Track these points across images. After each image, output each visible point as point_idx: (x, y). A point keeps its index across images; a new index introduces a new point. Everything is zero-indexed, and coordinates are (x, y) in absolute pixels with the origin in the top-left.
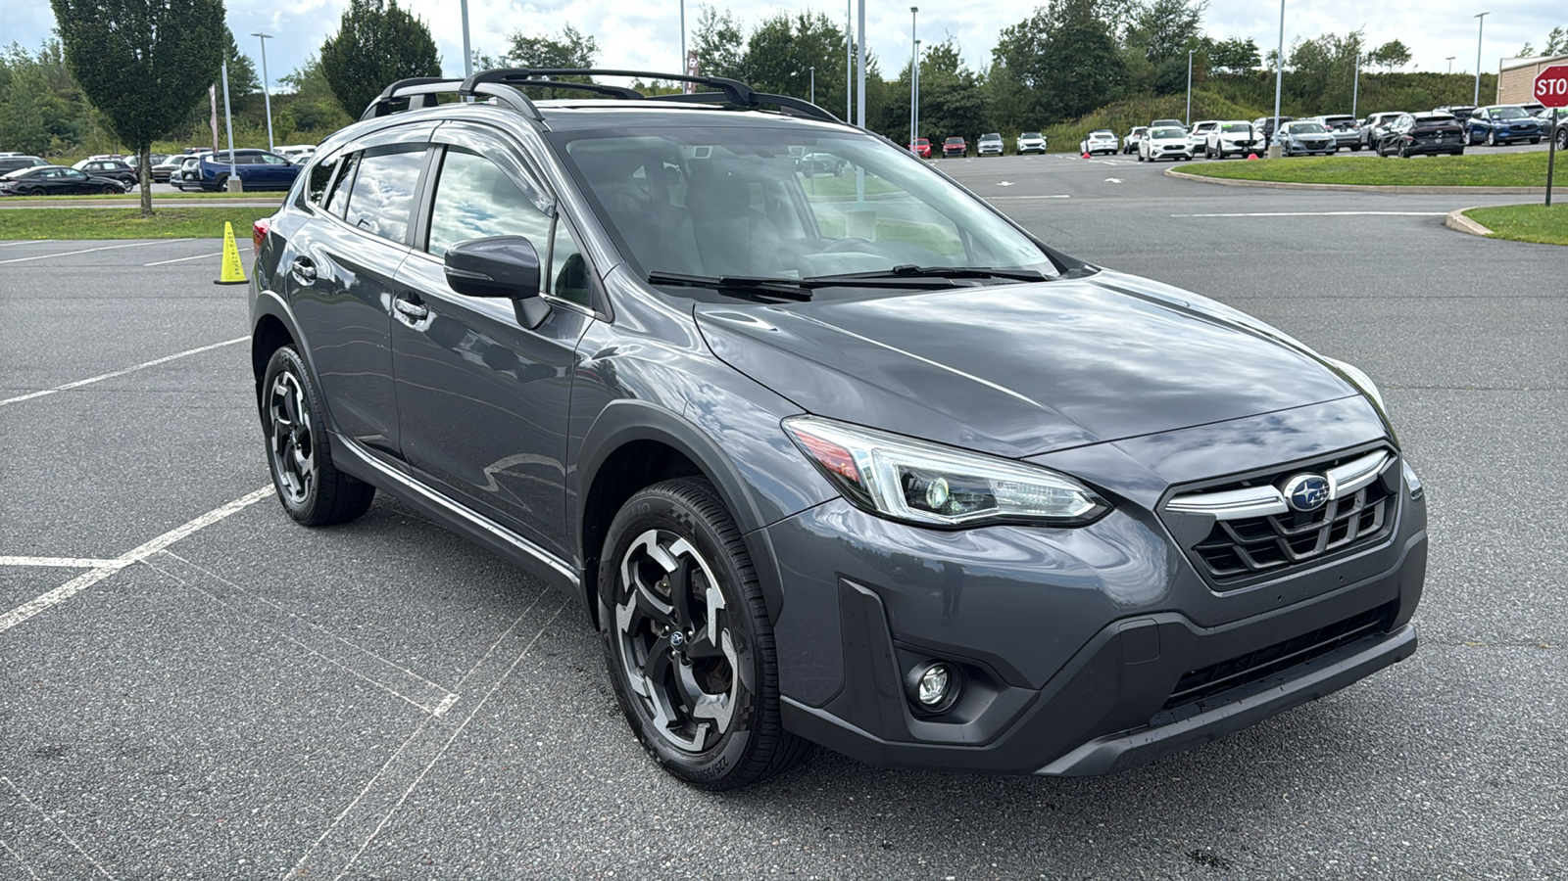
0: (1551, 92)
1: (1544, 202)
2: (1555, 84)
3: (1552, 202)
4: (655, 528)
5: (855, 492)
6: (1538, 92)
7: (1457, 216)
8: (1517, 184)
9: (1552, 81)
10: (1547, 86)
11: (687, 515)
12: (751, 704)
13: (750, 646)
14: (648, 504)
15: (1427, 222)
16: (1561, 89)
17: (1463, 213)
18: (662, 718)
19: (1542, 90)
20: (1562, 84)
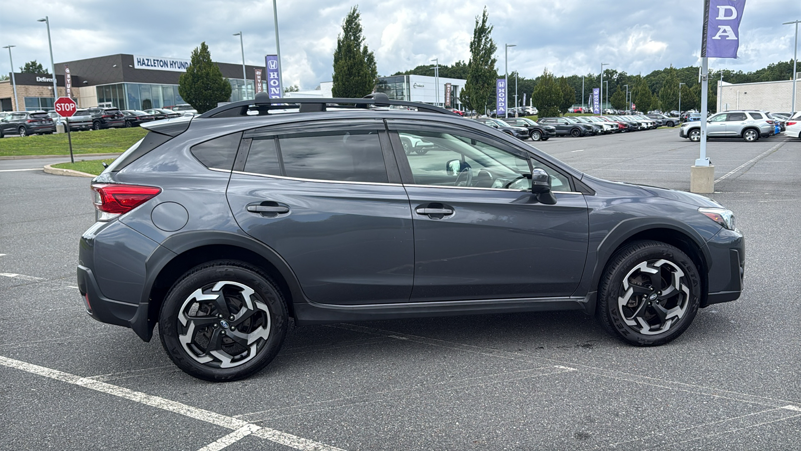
0: (63, 110)
1: (71, 161)
2: (64, 106)
3: (74, 161)
6: (57, 109)
7: (48, 167)
9: (63, 105)
10: (61, 106)
16: (68, 108)
17: (52, 166)
19: (59, 109)
20: (67, 106)
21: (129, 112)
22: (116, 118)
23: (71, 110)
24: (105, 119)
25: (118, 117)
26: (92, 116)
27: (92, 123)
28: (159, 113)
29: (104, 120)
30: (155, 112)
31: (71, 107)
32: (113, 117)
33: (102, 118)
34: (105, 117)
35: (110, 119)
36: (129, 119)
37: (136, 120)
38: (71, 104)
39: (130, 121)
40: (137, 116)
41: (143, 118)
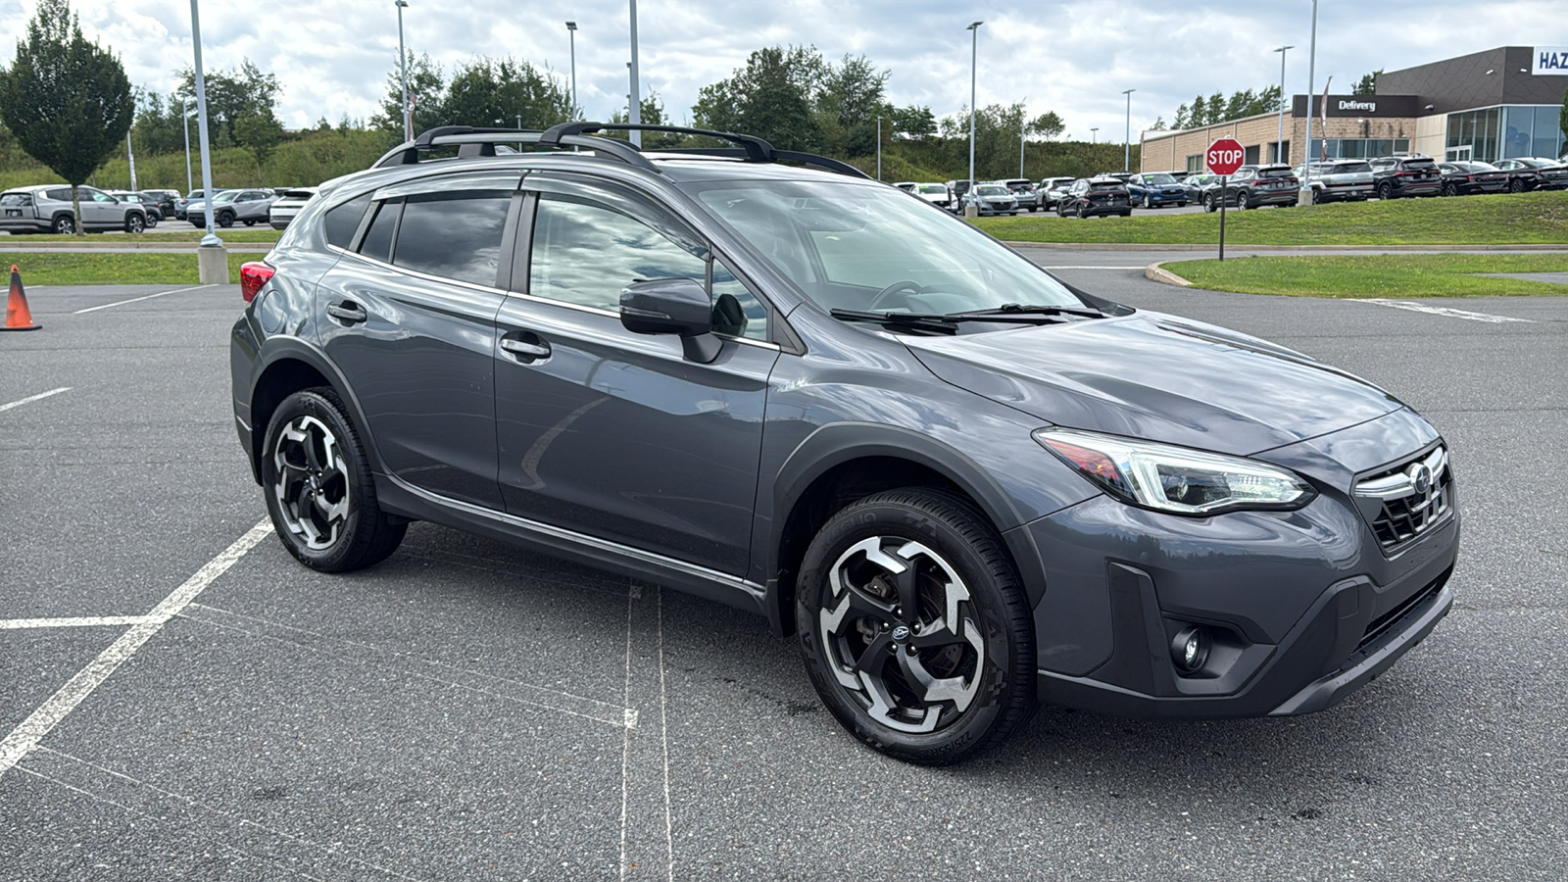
0: (1221, 162)
1: (1218, 257)
2: (1223, 155)
3: (1225, 257)
4: (879, 536)
5: (1116, 487)
6: (1210, 162)
7: (1154, 267)
8: (1181, 242)
9: (1221, 152)
10: (1217, 156)
11: (925, 520)
12: (1003, 681)
13: (1003, 630)
14: (873, 515)
15: (1130, 274)
16: (1228, 160)
17: (1159, 266)
18: (879, 708)
19: (1213, 160)
20: (1229, 155)
21: (1456, 165)
22: (1423, 177)
23: (1235, 162)
24: (1400, 179)
25: (1429, 175)
26: (1375, 174)
27: (1372, 187)
28: (1523, 166)
29: (1400, 182)
30: (1516, 165)
31: (1236, 157)
32: (1417, 174)
33: (1396, 177)
34: (1400, 175)
35: (1411, 179)
36: (1454, 179)
37: (1468, 181)
38: (1236, 152)
39: (1457, 183)
40: (1471, 173)
41: (1485, 177)
